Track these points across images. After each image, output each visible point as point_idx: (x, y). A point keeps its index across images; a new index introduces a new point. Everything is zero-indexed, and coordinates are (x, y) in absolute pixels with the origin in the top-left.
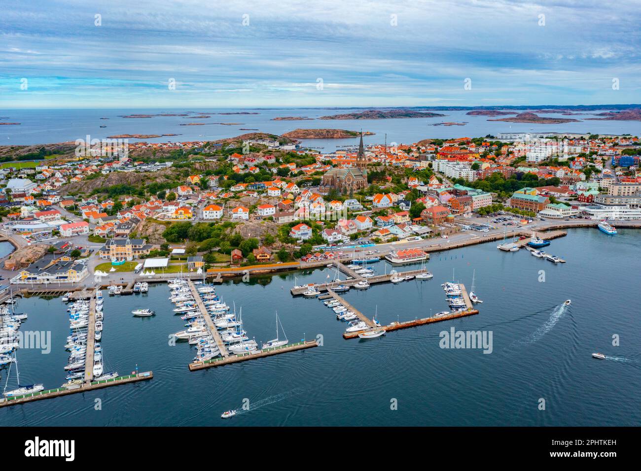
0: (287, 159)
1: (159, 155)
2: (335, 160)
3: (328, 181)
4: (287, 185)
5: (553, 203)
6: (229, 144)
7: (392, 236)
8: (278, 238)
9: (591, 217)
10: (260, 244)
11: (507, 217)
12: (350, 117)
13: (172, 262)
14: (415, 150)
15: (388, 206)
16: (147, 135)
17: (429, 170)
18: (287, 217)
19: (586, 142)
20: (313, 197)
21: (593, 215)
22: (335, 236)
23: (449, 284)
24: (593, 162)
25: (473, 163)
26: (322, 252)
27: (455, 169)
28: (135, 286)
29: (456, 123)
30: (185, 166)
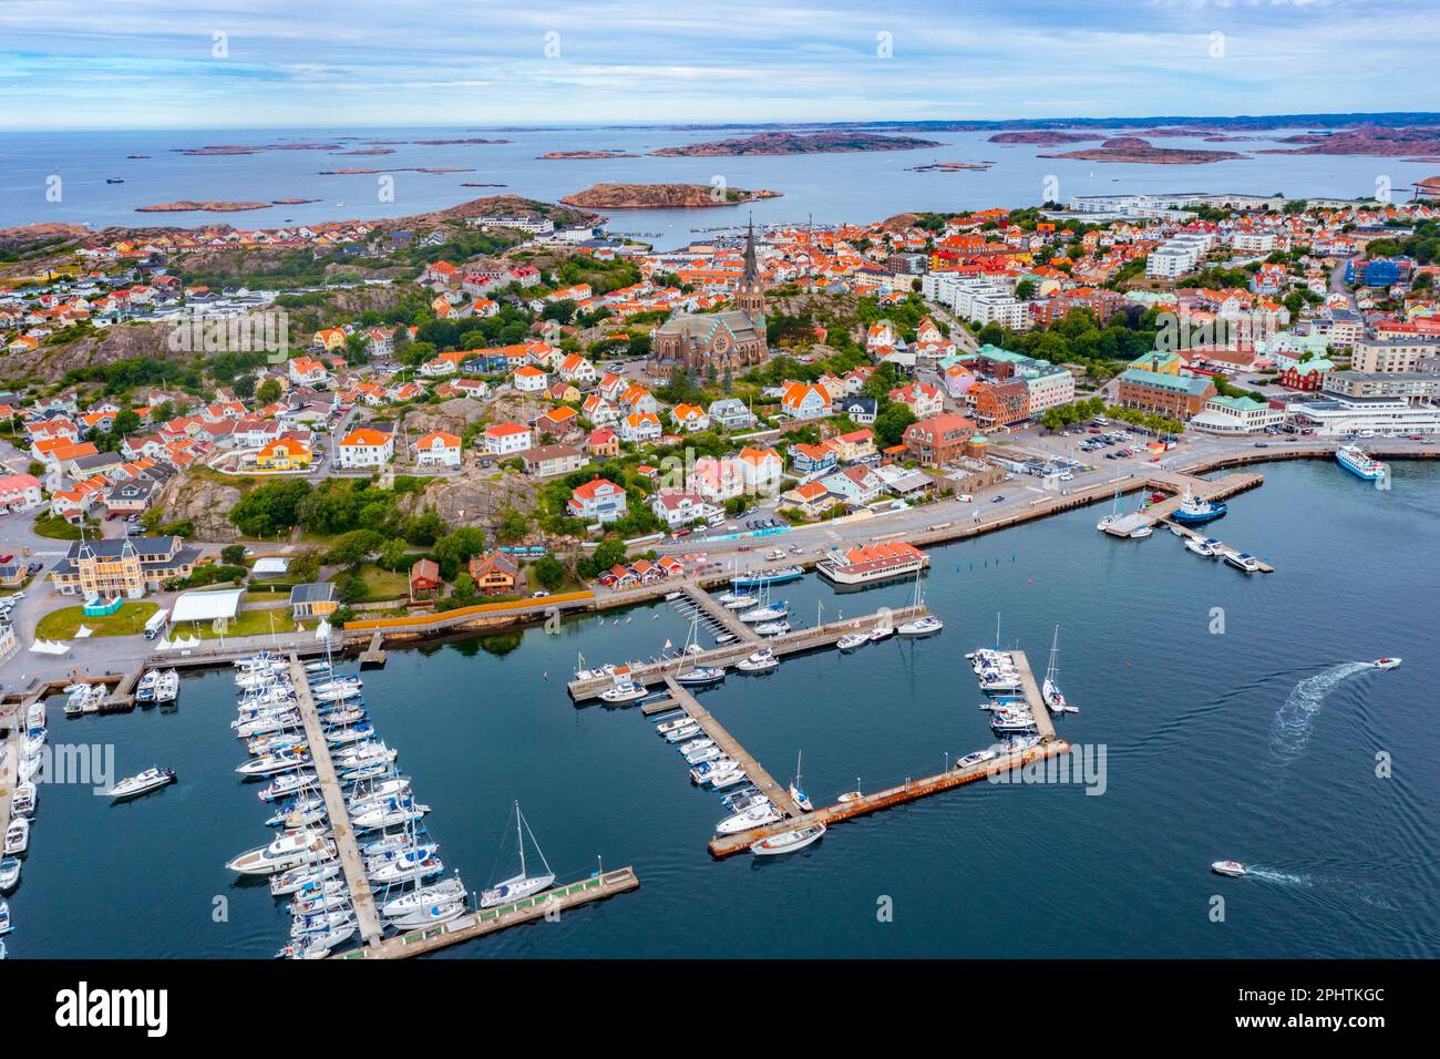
0: (571, 272)
1: (251, 265)
2: (686, 273)
3: (668, 349)
4: (564, 358)
5: (1223, 395)
6: (429, 230)
7: (832, 500)
8: (536, 521)
9: (1316, 429)
10: (490, 538)
11: (1113, 434)
12: (722, 149)
13: (252, 600)
14: (876, 241)
15: (820, 416)
16: (234, 204)
17: (915, 302)
18: (561, 459)
19: (1279, 222)
20: (630, 396)
21: (1320, 424)
22: (686, 510)
23: (987, 653)
24: (1302, 275)
25: (1019, 279)
26: (652, 557)
27: (979, 298)
28: (142, 685)
29: (968, 164)
30: (309, 303)
